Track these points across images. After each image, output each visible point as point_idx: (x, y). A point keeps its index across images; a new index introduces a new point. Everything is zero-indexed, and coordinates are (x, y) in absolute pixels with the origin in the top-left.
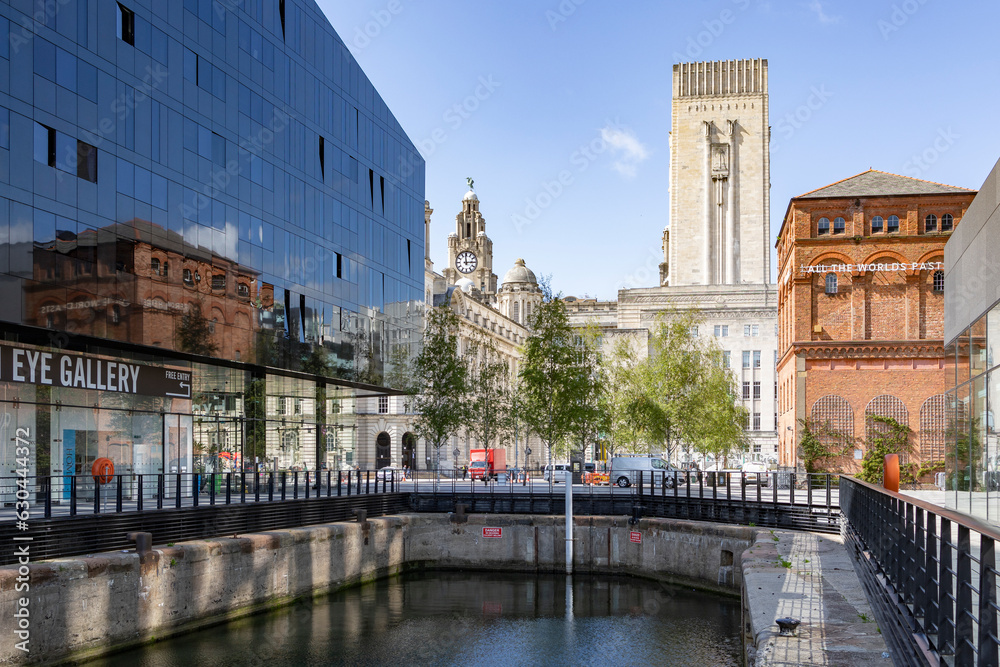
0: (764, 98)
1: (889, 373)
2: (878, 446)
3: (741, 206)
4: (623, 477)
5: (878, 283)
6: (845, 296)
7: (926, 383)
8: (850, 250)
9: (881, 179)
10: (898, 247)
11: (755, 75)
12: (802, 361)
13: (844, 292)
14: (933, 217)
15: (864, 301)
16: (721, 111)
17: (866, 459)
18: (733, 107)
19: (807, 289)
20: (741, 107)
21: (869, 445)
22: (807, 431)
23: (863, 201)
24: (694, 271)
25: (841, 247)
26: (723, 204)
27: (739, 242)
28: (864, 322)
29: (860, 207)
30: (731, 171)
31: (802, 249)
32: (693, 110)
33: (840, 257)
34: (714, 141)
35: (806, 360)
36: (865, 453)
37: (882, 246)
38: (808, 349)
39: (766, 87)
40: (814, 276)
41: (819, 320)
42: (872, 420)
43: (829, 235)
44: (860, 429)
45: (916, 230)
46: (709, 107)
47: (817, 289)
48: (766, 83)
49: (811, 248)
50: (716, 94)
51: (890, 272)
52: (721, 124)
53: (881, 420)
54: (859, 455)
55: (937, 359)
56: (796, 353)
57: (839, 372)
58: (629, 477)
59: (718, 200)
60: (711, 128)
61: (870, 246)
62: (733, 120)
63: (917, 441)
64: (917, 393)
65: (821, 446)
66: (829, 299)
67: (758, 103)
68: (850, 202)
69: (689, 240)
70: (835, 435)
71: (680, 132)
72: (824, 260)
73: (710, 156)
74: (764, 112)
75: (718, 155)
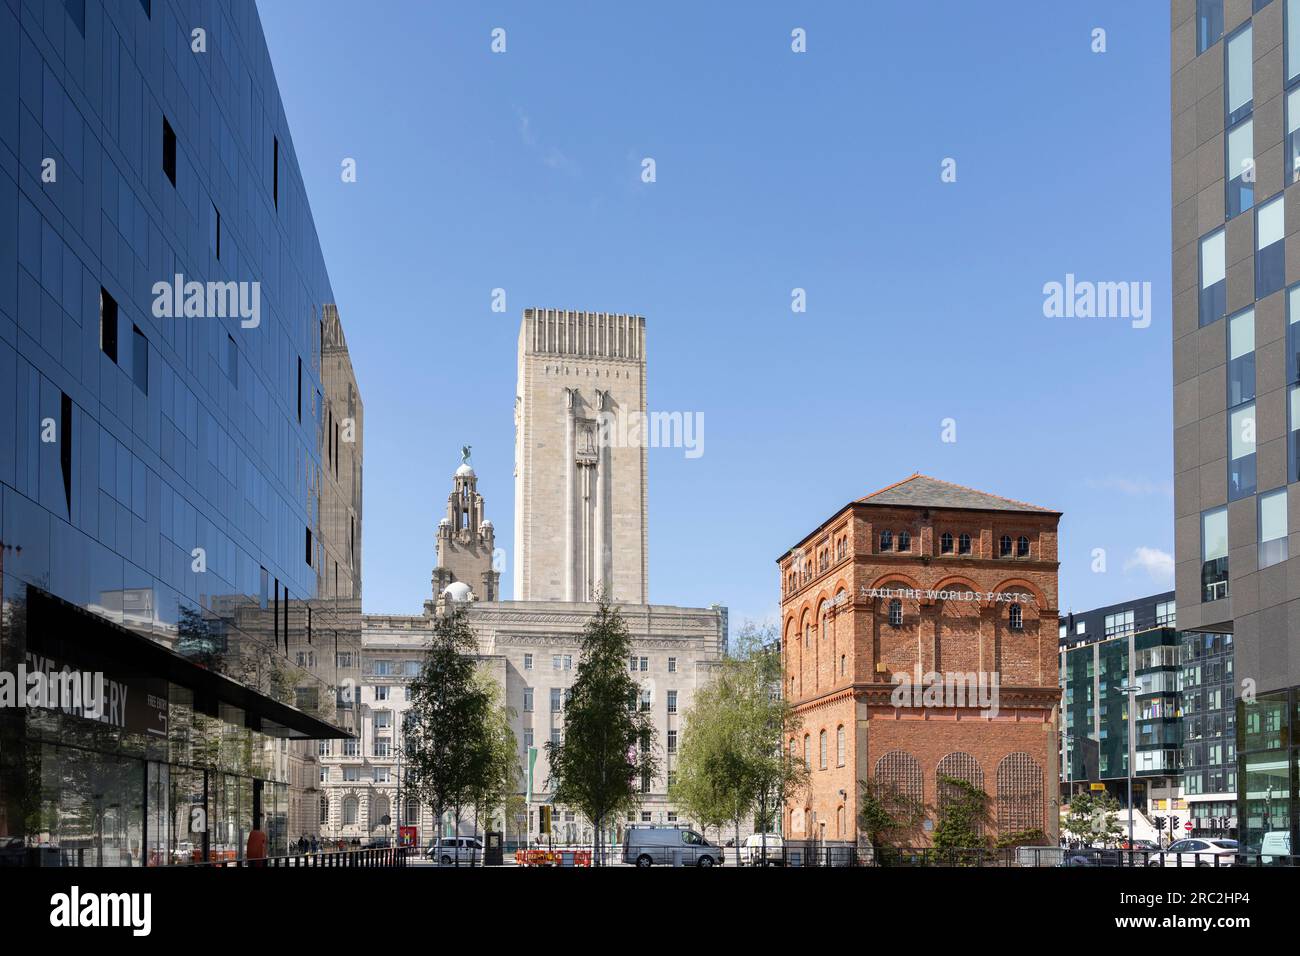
0: (641, 367)
1: (961, 725)
2: (952, 814)
3: (613, 503)
4: (645, 856)
5: (949, 614)
6: (911, 629)
7: (1003, 739)
8: (917, 571)
9: (937, 488)
10: (971, 572)
11: (631, 336)
12: (863, 707)
13: (910, 623)
14: (1008, 538)
15: (933, 636)
16: (588, 377)
17: (938, 830)
18: (603, 374)
19: (869, 618)
20: (613, 375)
21: (940, 813)
22: (868, 796)
23: (932, 513)
24: (553, 582)
25: (908, 567)
26: (591, 498)
27: (610, 549)
28: (933, 661)
29: (929, 520)
30: (601, 457)
31: (863, 567)
32: (552, 372)
33: (906, 580)
34: (580, 415)
35: (868, 706)
36: (936, 822)
37: (954, 570)
38: (870, 692)
39: (644, 353)
40: (877, 601)
41: (882, 657)
42: (943, 782)
43: (893, 551)
44: (930, 794)
45: (990, 553)
46: (573, 370)
47: (879, 618)
48: (644, 348)
49: (872, 566)
50: (581, 355)
51: (962, 602)
52: (587, 394)
53: (954, 783)
54: (929, 827)
55: (1014, 709)
56: (857, 697)
57: (905, 723)
58: (652, 856)
59: (584, 492)
60: (576, 398)
61: (940, 569)
62: (603, 391)
63: (994, 808)
64: (993, 750)
65: (886, 815)
66: (893, 632)
67: (635, 372)
68: (918, 514)
69: (546, 542)
70: (901, 800)
71: (534, 398)
72: (888, 583)
73: (574, 433)
74: (641, 384)
75: (584, 434)
